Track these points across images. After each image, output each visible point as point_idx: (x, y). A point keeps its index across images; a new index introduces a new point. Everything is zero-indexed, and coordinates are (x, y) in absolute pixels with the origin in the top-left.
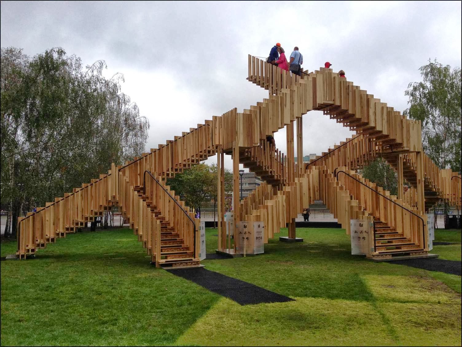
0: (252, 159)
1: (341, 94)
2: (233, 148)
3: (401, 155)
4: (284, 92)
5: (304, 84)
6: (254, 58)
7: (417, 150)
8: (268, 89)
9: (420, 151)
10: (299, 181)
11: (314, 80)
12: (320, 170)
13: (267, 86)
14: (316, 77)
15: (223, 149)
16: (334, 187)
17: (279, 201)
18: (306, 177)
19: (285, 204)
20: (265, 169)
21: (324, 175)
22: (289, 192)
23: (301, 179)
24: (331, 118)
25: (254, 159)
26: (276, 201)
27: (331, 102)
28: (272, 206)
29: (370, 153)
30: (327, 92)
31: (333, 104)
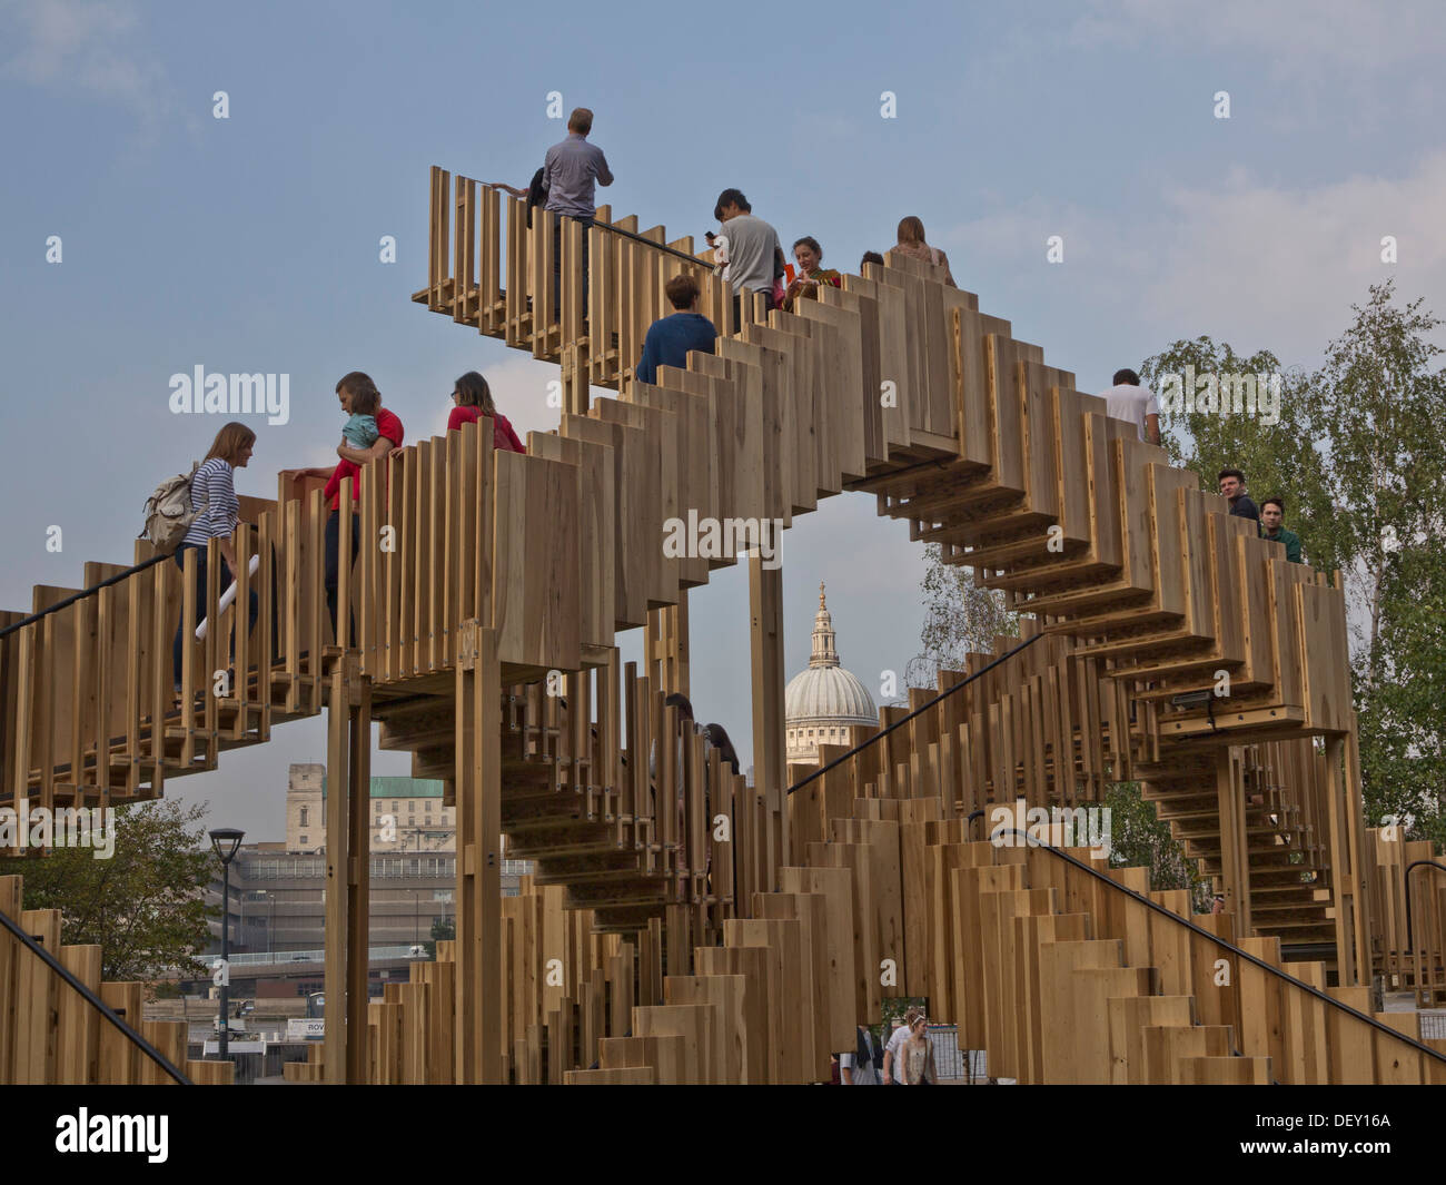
0: (531, 748)
1: (988, 402)
2: (460, 668)
3: (1236, 752)
4: (734, 360)
5: (825, 326)
6: (466, 185)
7: (1334, 727)
8: (555, 359)
9: (1349, 729)
10: (805, 888)
11: (869, 309)
12: (906, 820)
13: (554, 339)
14: (873, 297)
15: (367, 678)
16: (1019, 921)
17: (713, 1008)
18: (838, 863)
19: (742, 1029)
20: (599, 813)
21: (937, 849)
22: (762, 950)
23: (815, 871)
24: (916, 536)
25: (539, 747)
26: (699, 1012)
27: (946, 446)
28: (680, 1041)
29: (1105, 734)
30: (923, 385)
31: (952, 457)
